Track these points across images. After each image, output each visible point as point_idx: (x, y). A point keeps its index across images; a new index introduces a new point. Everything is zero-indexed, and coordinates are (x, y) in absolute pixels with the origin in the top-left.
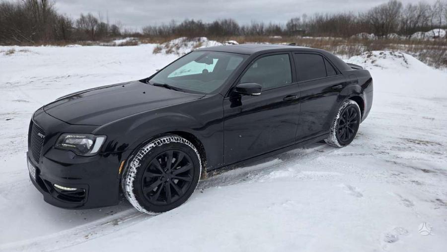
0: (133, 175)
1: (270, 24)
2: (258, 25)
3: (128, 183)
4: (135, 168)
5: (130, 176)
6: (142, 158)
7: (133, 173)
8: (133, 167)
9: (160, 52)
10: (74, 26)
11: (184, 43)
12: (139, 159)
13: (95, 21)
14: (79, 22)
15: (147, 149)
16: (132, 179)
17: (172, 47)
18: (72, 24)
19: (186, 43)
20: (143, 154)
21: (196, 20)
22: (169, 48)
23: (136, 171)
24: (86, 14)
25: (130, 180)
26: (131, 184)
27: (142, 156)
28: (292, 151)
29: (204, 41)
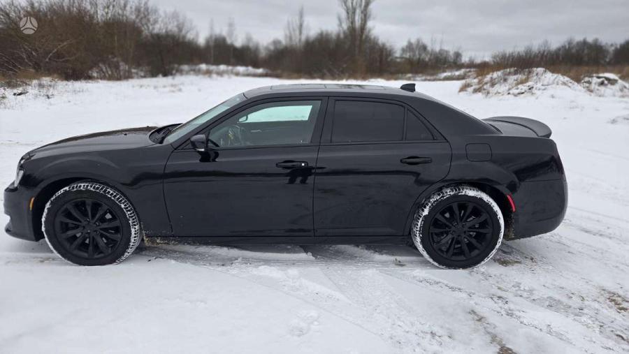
10: (398, 54)
13: (424, 48)
14: (404, 50)
18: (395, 52)
21: (590, 39)
24: (413, 41)
28: (346, 246)
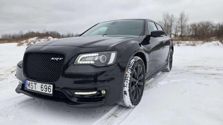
0: (129, 79)
1: (77, 33)
2: (70, 34)
3: (126, 85)
4: (129, 75)
5: (127, 80)
6: (132, 68)
7: (128, 78)
8: (128, 74)
9: (22, 45)
11: (38, 40)
12: (130, 69)
15: (132, 62)
16: (129, 82)
17: (30, 42)
19: (39, 40)
20: (131, 65)
22: (28, 43)
23: (130, 76)
25: (127, 82)
26: (128, 86)
27: (131, 66)
29: (50, 39)
